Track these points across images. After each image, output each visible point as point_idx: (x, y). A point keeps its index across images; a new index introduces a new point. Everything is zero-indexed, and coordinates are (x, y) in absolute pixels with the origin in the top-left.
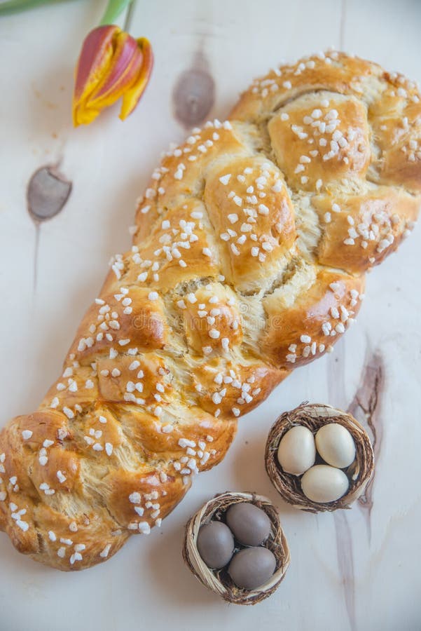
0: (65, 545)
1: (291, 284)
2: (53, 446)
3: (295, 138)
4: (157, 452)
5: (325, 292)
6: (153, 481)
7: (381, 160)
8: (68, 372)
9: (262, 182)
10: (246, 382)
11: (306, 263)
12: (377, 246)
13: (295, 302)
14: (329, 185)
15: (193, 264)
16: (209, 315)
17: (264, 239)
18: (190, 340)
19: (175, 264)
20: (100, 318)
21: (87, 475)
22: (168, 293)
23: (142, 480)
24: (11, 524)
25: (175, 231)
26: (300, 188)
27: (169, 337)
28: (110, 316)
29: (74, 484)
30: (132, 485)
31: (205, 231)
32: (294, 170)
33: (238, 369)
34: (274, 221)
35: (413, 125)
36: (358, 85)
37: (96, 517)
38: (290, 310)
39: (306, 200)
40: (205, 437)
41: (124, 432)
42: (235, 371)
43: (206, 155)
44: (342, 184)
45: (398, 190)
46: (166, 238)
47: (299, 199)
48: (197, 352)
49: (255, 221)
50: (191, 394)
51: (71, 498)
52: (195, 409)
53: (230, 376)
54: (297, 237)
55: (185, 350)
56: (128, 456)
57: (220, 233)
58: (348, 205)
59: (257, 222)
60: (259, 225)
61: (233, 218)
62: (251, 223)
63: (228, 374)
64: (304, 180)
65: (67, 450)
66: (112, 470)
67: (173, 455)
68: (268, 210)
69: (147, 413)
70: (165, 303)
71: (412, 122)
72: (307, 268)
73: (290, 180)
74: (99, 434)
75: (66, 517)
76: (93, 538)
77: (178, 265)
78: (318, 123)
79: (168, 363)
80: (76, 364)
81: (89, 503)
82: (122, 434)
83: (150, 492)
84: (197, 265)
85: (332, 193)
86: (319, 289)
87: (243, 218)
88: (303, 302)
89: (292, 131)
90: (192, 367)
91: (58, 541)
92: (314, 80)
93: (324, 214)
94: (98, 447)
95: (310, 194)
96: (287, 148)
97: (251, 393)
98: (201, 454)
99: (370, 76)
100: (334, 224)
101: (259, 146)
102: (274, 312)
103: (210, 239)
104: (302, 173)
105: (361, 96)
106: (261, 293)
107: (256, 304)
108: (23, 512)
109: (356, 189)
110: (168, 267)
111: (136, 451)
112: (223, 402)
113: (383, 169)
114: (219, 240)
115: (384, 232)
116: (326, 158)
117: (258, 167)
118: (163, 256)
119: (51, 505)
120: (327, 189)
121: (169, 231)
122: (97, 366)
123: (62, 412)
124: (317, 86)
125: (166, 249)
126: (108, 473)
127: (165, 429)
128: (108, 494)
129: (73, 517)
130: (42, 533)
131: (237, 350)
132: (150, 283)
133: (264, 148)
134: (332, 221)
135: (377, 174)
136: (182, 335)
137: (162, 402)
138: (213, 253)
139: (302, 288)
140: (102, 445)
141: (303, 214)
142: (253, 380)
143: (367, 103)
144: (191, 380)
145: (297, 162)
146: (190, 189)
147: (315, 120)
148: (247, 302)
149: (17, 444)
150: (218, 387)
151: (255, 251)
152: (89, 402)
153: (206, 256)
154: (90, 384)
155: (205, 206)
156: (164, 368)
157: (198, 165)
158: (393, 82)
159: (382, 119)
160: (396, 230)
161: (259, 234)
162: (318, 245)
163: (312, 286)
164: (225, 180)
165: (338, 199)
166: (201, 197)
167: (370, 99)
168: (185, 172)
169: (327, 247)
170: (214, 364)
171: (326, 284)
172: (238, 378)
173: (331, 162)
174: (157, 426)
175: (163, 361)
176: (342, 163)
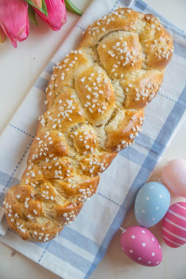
0: (41, 235)
1: (115, 120)
2: (30, 200)
3: (110, 56)
4: (71, 195)
5: (129, 121)
6: (71, 207)
7: (147, 60)
8: (30, 168)
9: (99, 79)
10: (102, 162)
11: (120, 109)
12: (148, 98)
13: (117, 127)
14: (127, 75)
15: (74, 119)
16: (84, 140)
17: (102, 105)
18: (78, 150)
19: (67, 120)
20: (40, 146)
21: (45, 208)
22: (66, 131)
23: (67, 208)
24: (18, 230)
25: (65, 105)
26: (115, 78)
27: (69, 150)
28: (44, 145)
29: (41, 213)
30: (63, 211)
31: (77, 103)
32: (111, 71)
33: (98, 157)
34: (106, 96)
35: (159, 42)
36: (134, 26)
37: (51, 223)
38: (116, 132)
39: (117, 83)
40: (89, 186)
41: (57, 190)
42: (97, 158)
43: (73, 68)
44: (132, 74)
45: (155, 71)
46: (61, 108)
47: (114, 83)
48: (81, 154)
49: (98, 98)
50: (81, 170)
51: (40, 218)
52: (83, 176)
53: (95, 161)
54: (116, 100)
55: (76, 154)
56: (60, 199)
57: (84, 103)
58: (135, 83)
59: (99, 98)
60: (99, 99)
61: (89, 97)
62: (96, 99)
63: (94, 160)
64: (116, 75)
65: (35, 200)
66: (55, 205)
67: (77, 196)
68: (103, 92)
69: (65, 181)
70: (65, 135)
71: (158, 41)
72: (121, 111)
73: (110, 75)
74: (47, 193)
75: (40, 226)
76: (51, 231)
77: (68, 120)
78: (119, 49)
79: (70, 160)
80: (32, 164)
81: (47, 218)
82: (56, 191)
83: (71, 212)
84: (76, 119)
85: (128, 79)
86: (127, 120)
87: (93, 97)
88: (121, 127)
89: (108, 53)
90: (79, 160)
91: (38, 235)
92: (115, 26)
93: (125, 88)
94: (48, 198)
95: (119, 80)
96: (107, 62)
97: (104, 166)
98: (88, 193)
99: (138, 20)
100: (130, 92)
101: (95, 60)
102: (109, 133)
103: (80, 107)
104: (115, 72)
105: (135, 31)
106: (104, 126)
107: (102, 130)
108: (22, 225)
109: (137, 75)
110: (65, 121)
111: (63, 196)
112: (94, 172)
113: (148, 64)
114: (84, 107)
115: (150, 91)
116: (124, 65)
117: (96, 72)
118: (61, 116)
119: (33, 222)
120: (126, 77)
121: (62, 105)
122: (41, 164)
123: (31, 185)
124: (116, 29)
125: (62, 113)
126: (53, 207)
127: (73, 187)
128: (55, 215)
129: (42, 225)
130: (31, 232)
131: (96, 150)
132: (58, 128)
133: (97, 60)
134: (129, 91)
135: (146, 66)
136: (74, 148)
137: (70, 176)
138: (82, 113)
139: (120, 121)
140: (49, 197)
141: (117, 89)
142: (104, 161)
143: (138, 33)
144: (80, 165)
145: (112, 67)
146: (68, 84)
147: (118, 47)
148: (99, 130)
149: (15, 200)
150: (91, 166)
151: (100, 110)
152: (41, 180)
153: (79, 115)
154: (40, 172)
155: (76, 91)
156: (69, 163)
157: (70, 73)
158: (148, 21)
159: (146, 41)
160: (155, 89)
161: (100, 103)
162: (124, 101)
163: (124, 119)
164: (83, 80)
165: (130, 81)
166: (73, 87)
167: (140, 31)
168: (65, 76)
169: (128, 102)
170: (88, 157)
171: (129, 117)
172: (98, 162)
173: (126, 66)
174: (69, 186)
175: (68, 160)
176: (131, 65)
